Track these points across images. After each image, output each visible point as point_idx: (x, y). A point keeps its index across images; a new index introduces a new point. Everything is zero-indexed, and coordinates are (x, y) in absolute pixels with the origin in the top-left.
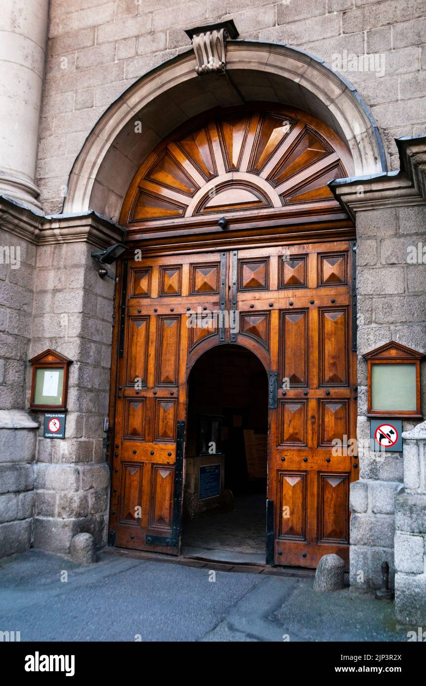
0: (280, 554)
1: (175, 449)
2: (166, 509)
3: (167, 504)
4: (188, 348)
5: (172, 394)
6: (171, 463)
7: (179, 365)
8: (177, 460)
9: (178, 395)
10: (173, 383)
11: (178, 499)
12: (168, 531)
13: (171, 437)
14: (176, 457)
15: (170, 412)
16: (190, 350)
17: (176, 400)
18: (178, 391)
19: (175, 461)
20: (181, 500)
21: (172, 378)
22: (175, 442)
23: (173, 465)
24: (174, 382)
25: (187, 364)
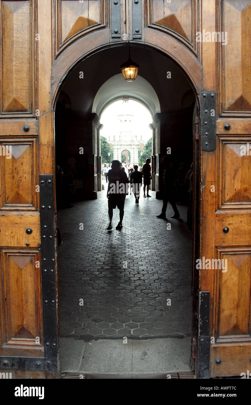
0: (218, 363)
1: (39, 223)
2: (31, 315)
3: (31, 307)
4: (53, 49)
5: (27, 130)
6: (32, 246)
7: (37, 79)
8: (42, 239)
9: (38, 131)
10: (26, 110)
11: (50, 301)
12: (38, 348)
13: (28, 203)
14: (42, 235)
15: (25, 160)
16: (57, 53)
17: (35, 139)
18: (38, 125)
19: (40, 242)
20: (55, 302)
21: (25, 103)
22: (36, 210)
23: (36, 248)
24: (28, 109)
25: (52, 78)
